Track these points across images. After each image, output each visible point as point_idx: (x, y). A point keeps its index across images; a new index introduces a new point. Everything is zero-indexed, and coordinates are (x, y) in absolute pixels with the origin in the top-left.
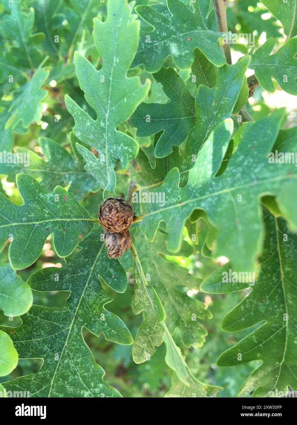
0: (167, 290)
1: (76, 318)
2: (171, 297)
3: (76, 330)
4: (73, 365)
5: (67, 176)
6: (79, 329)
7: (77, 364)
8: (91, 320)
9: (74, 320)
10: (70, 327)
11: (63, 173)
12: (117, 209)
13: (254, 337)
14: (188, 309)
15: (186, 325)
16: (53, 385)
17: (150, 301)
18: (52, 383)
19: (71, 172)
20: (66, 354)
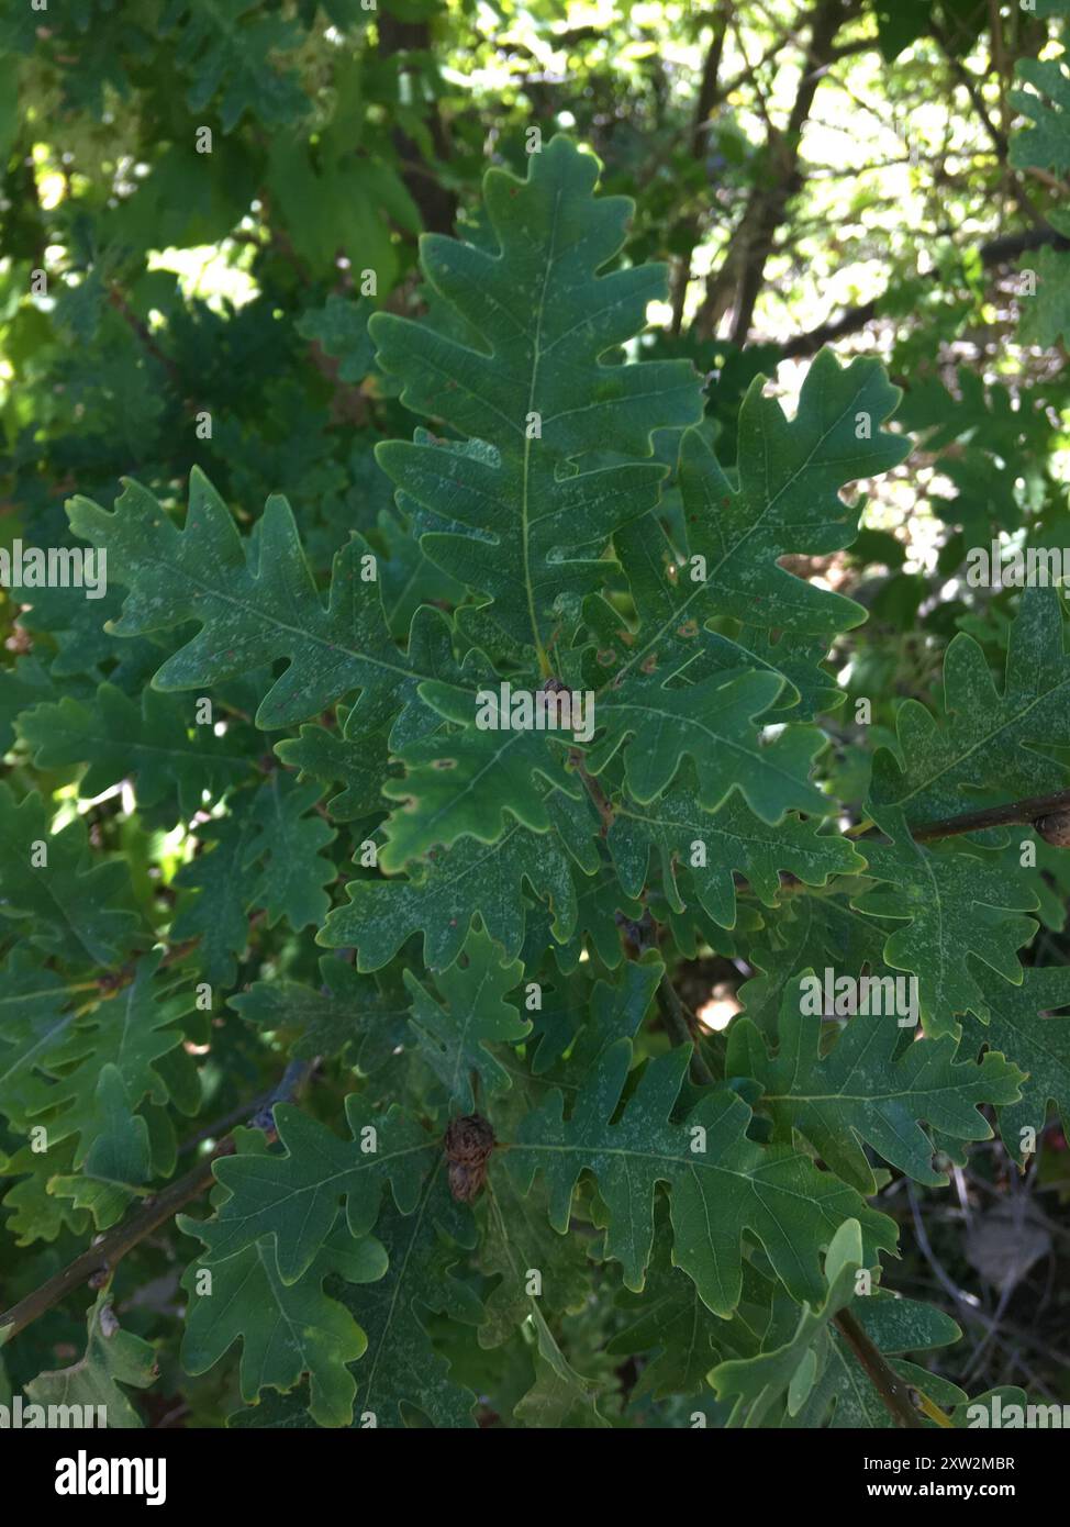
0: (525, 1213)
1: (402, 1284)
2: (531, 1228)
3: (403, 1303)
4: (401, 1354)
5: (362, 1019)
6: (408, 1302)
7: (407, 1352)
8: (425, 1289)
9: (398, 1288)
10: (394, 1298)
11: (355, 1016)
12: (475, 1142)
13: (655, 1316)
14: (560, 1247)
15: (555, 1276)
16: (372, 1383)
17: (511, 1259)
18: (370, 1380)
19: (368, 1013)
20: (390, 1337)
